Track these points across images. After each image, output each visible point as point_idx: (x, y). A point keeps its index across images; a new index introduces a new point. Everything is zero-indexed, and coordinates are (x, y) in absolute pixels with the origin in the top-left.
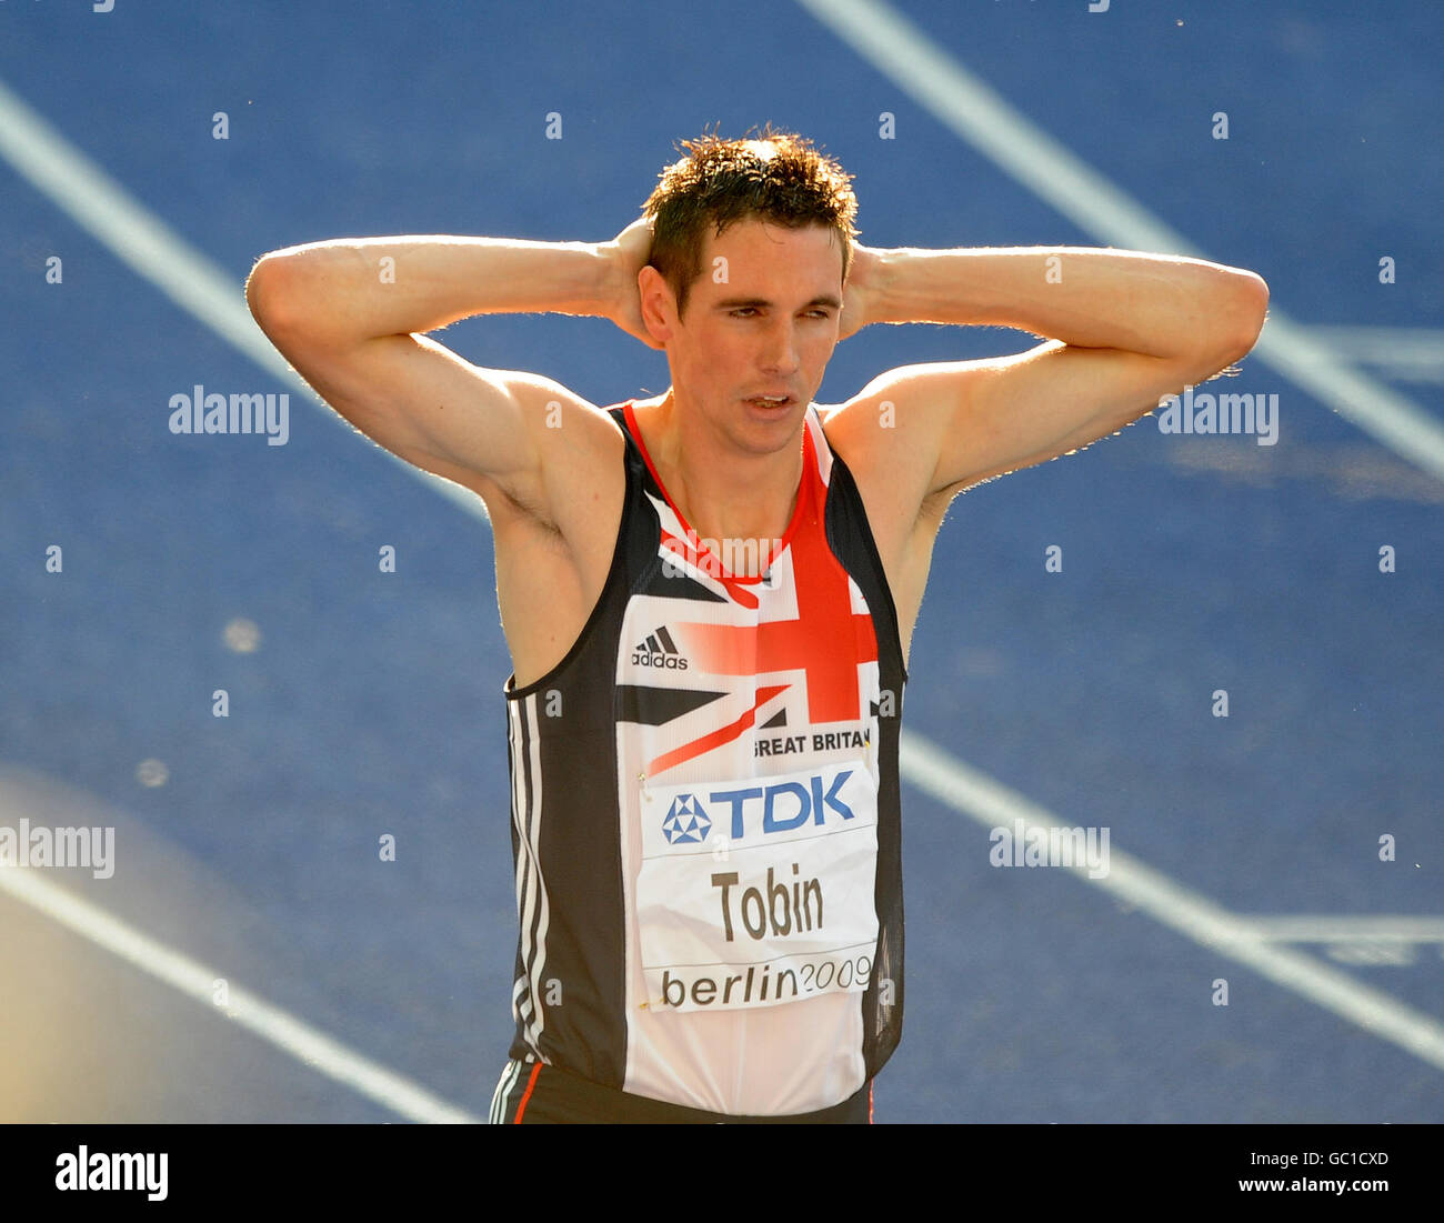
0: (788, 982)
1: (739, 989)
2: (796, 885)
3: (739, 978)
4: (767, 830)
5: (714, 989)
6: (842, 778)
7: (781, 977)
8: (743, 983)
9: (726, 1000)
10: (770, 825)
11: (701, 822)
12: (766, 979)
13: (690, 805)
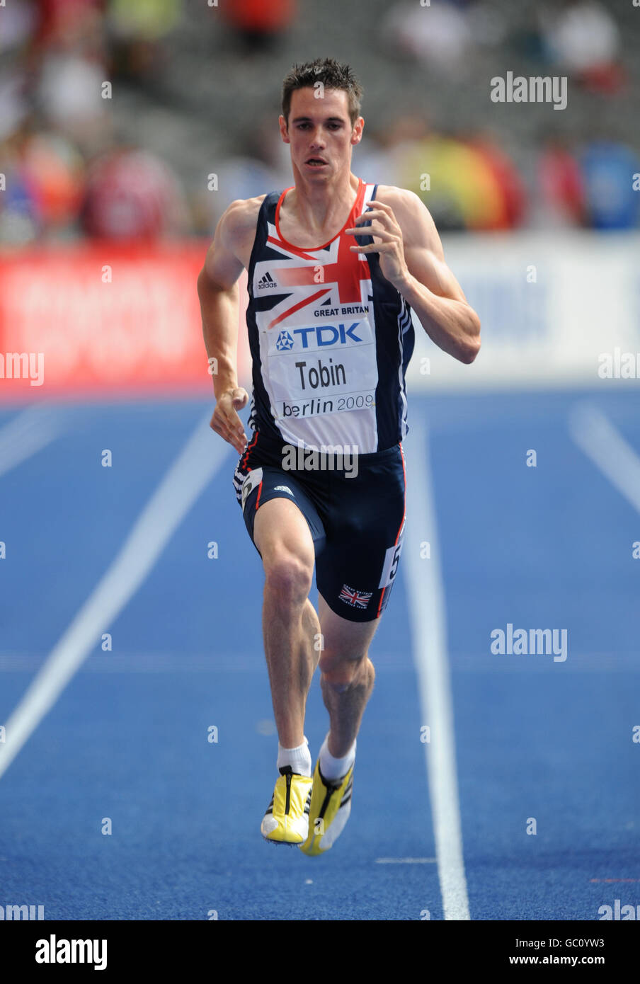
0: (328, 405)
1: (308, 409)
2: (332, 367)
3: (308, 405)
4: (319, 345)
5: (299, 410)
6: (355, 326)
7: (325, 404)
8: (310, 407)
9: (304, 414)
10: (320, 343)
11: (290, 342)
12: (319, 404)
13: (286, 335)
